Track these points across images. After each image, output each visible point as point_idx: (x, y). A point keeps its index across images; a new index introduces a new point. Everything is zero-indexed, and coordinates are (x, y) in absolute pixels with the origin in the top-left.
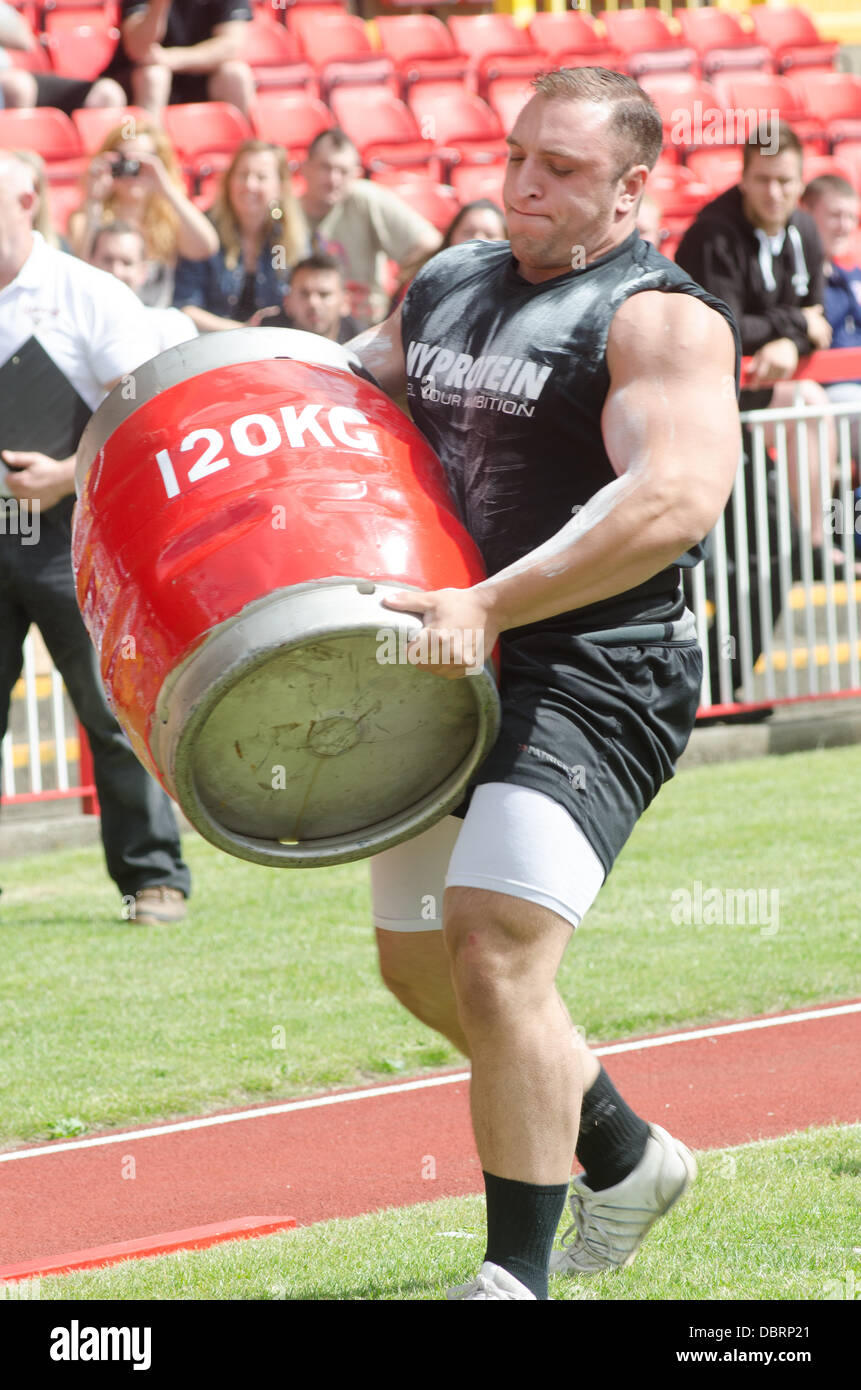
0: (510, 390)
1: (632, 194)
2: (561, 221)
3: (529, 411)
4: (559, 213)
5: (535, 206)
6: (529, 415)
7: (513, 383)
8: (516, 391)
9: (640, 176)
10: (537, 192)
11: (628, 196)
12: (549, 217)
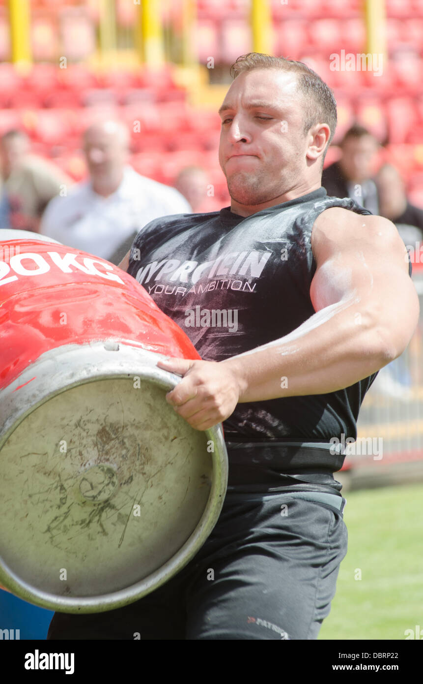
0: (238, 272)
1: (318, 147)
2: (266, 159)
3: (252, 288)
4: (265, 151)
5: (245, 147)
6: (252, 291)
7: (240, 267)
8: (243, 273)
9: (324, 131)
10: (248, 138)
11: (315, 147)
12: (257, 156)
